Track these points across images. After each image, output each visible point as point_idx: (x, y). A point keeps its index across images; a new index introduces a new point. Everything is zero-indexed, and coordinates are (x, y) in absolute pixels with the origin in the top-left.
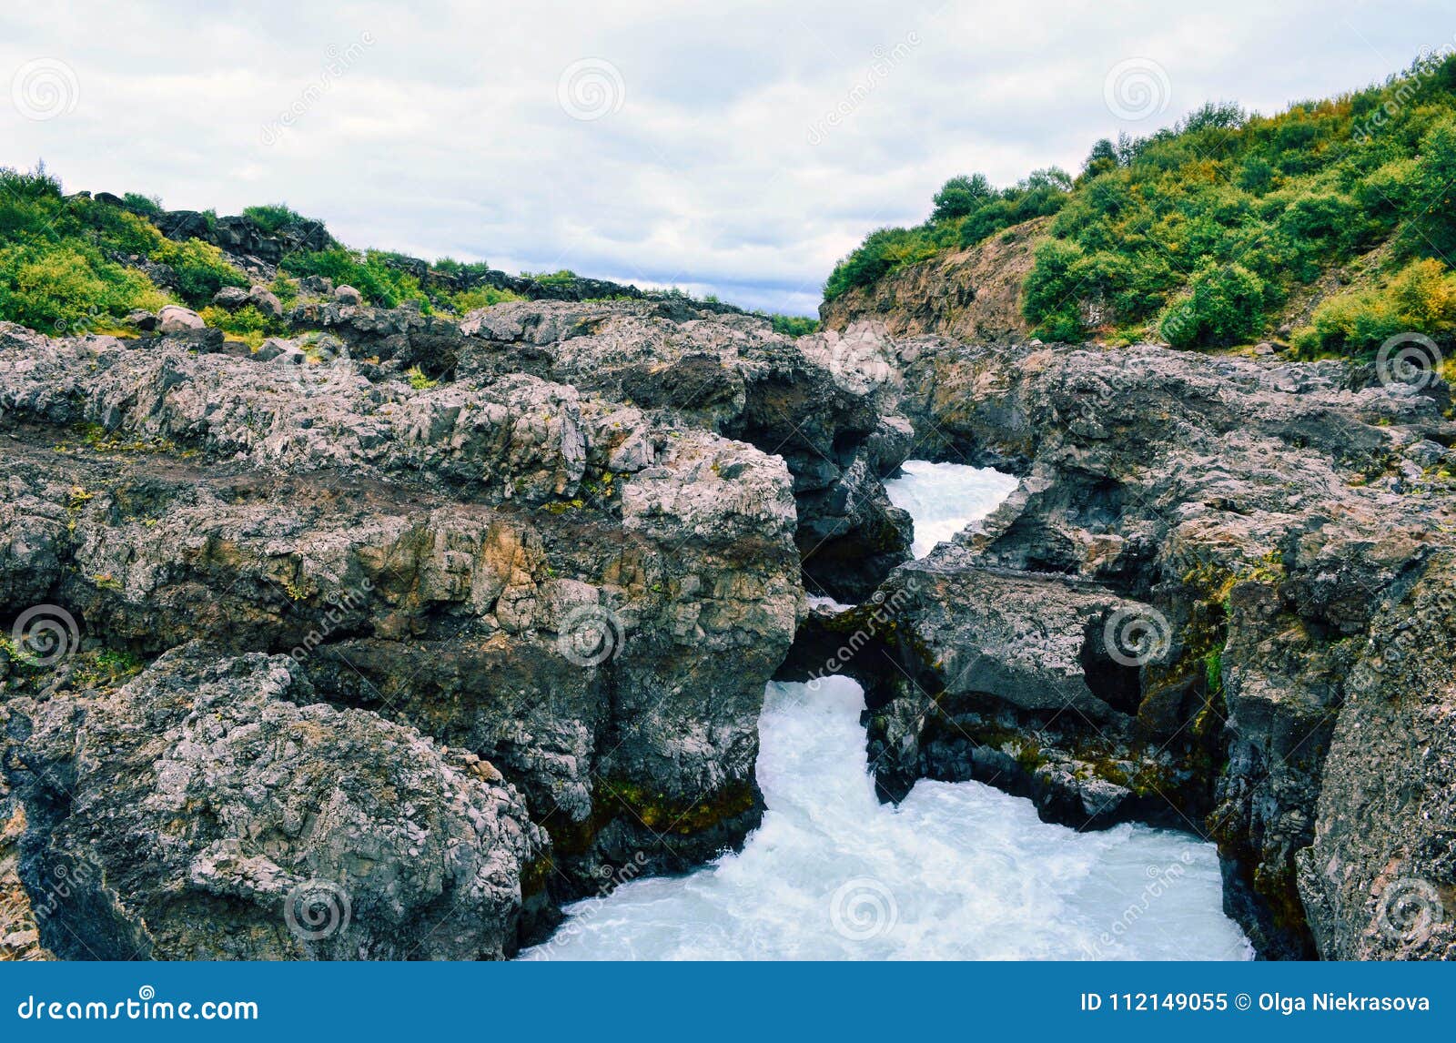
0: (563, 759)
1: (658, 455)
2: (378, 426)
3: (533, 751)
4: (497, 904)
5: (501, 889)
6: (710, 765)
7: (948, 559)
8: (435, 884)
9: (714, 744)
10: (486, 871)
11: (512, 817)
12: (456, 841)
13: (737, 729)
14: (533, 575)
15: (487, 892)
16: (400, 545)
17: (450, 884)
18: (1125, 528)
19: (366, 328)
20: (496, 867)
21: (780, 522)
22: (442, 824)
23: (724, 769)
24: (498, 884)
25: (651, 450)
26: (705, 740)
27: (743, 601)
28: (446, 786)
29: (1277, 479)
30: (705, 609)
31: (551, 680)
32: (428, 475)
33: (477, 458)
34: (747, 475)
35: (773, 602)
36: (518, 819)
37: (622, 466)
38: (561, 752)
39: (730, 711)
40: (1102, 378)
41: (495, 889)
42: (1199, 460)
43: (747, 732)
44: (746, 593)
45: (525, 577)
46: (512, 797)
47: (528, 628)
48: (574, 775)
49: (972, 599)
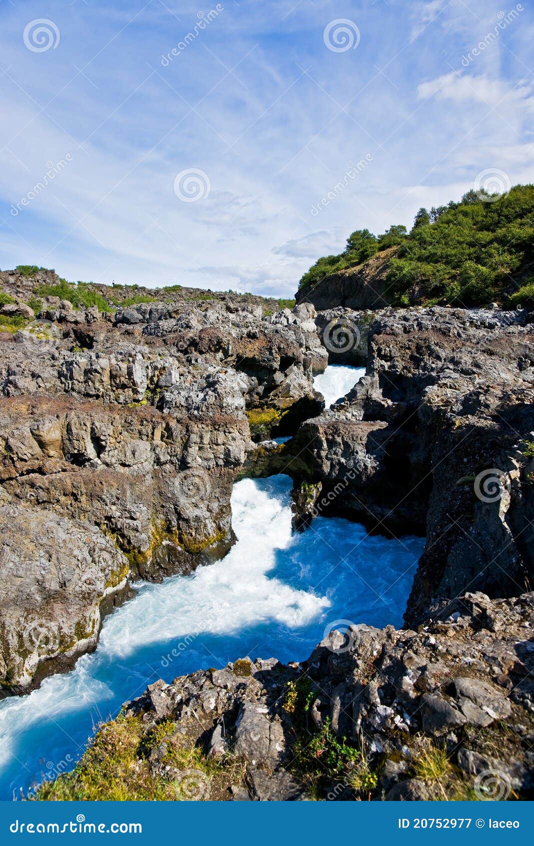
0: (135, 523)
1: (182, 377)
2: (52, 372)
3: (121, 520)
4: (88, 593)
5: (90, 586)
6: (207, 521)
7: (327, 417)
8: (54, 586)
9: (210, 511)
10: (83, 579)
11: (107, 551)
12: (64, 566)
13: (221, 504)
14: (116, 438)
15: (84, 588)
16: (52, 429)
17: (63, 585)
18: (408, 399)
19: (73, 320)
20: (89, 576)
21: (234, 407)
22: (58, 558)
23: (214, 522)
24: (90, 584)
25: (178, 376)
26: (205, 509)
27: (217, 445)
28: (61, 541)
29: (474, 373)
30: (200, 449)
31: (127, 487)
32: (74, 394)
33: (97, 385)
34: (217, 386)
35: (233, 444)
36: (110, 552)
37: (164, 384)
38: (134, 519)
39: (217, 496)
40: (397, 327)
41: (87, 586)
42: (440, 364)
43: (225, 505)
44: (220, 442)
45: (114, 440)
46: (108, 542)
47: (115, 463)
48: (140, 530)
49: (336, 437)
